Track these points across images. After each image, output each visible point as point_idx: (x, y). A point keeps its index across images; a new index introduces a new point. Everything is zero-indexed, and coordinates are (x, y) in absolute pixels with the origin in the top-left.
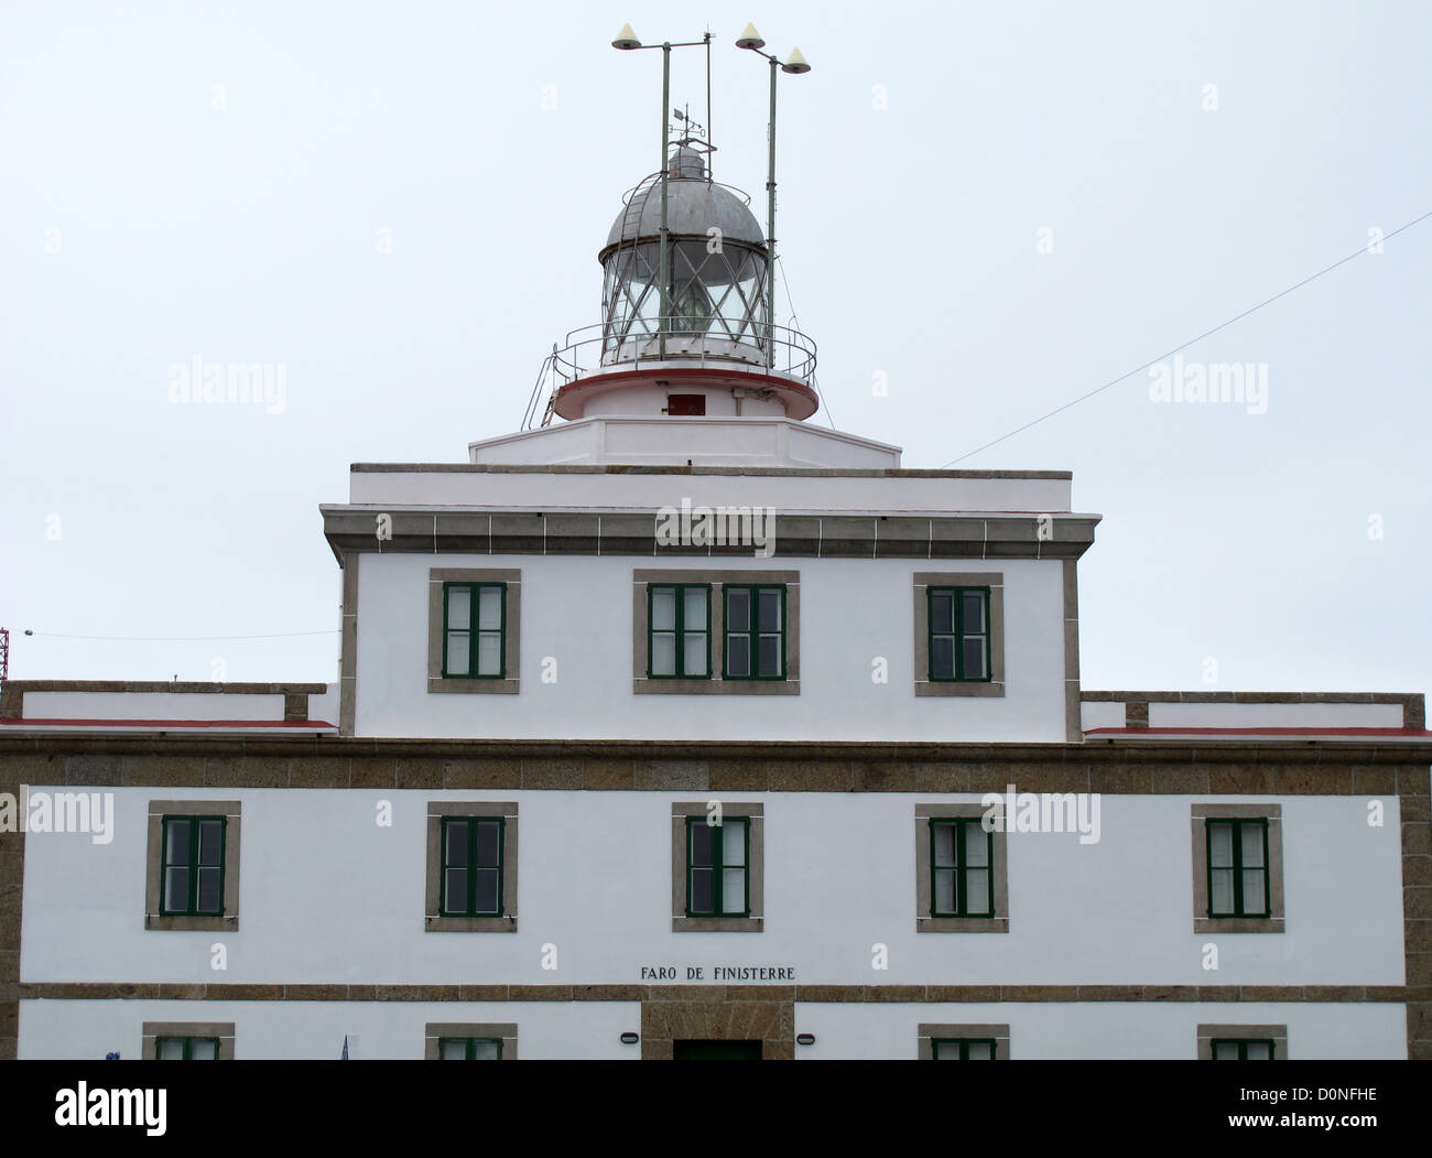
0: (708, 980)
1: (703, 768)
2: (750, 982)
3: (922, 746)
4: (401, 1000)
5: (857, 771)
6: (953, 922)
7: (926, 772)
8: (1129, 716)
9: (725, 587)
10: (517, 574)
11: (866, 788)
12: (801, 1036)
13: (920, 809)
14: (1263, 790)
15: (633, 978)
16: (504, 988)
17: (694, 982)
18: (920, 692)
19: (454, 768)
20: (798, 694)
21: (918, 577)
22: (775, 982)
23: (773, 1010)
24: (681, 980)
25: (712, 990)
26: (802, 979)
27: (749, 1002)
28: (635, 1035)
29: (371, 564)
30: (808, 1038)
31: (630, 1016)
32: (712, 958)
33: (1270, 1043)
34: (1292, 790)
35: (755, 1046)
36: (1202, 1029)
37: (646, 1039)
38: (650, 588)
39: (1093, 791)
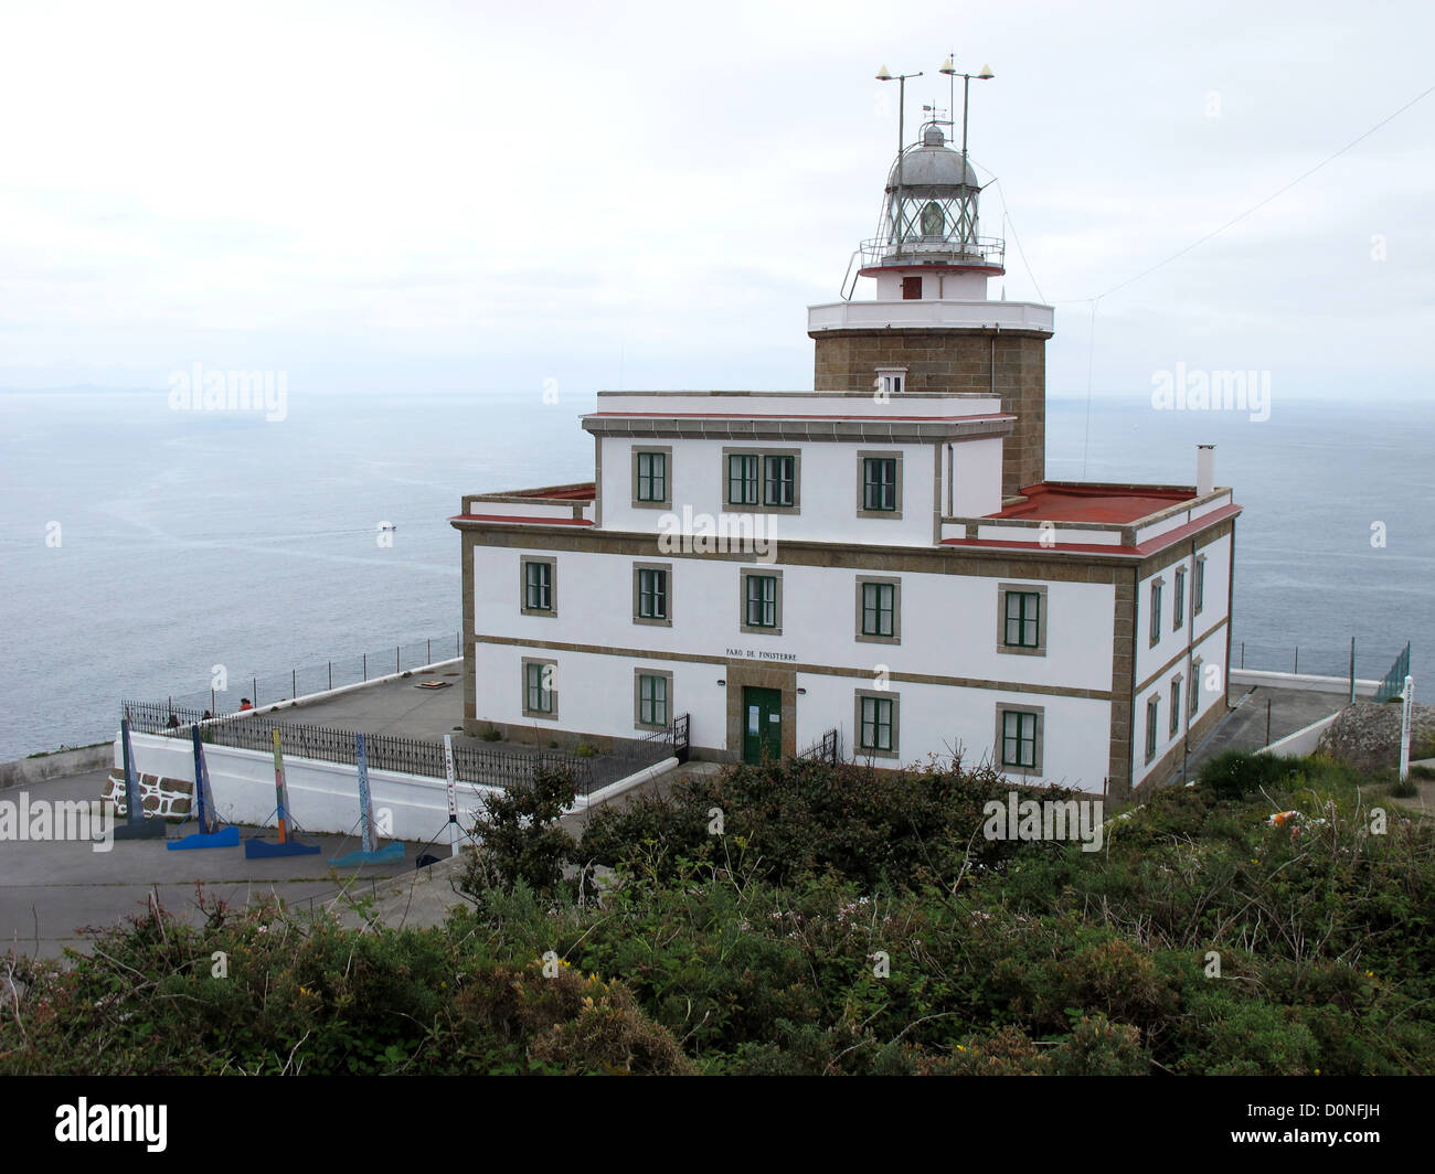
0: (757, 657)
2: (775, 660)
3: (856, 546)
4: (623, 655)
5: (827, 556)
6: (872, 638)
7: (861, 558)
8: (967, 532)
9: (765, 457)
10: (670, 448)
11: (832, 565)
12: (799, 690)
13: (858, 578)
14: (1037, 577)
15: (722, 654)
16: (666, 653)
17: (750, 658)
18: (859, 515)
20: (799, 514)
21: (860, 453)
22: (787, 661)
23: (786, 675)
24: (744, 656)
25: (758, 663)
26: (800, 661)
27: (776, 670)
28: (724, 682)
29: (606, 441)
30: (803, 691)
31: (721, 672)
32: (758, 646)
33: (1036, 715)
34: (1053, 579)
35: (778, 692)
36: (998, 705)
37: (728, 683)
38: (731, 457)
39: (946, 573)
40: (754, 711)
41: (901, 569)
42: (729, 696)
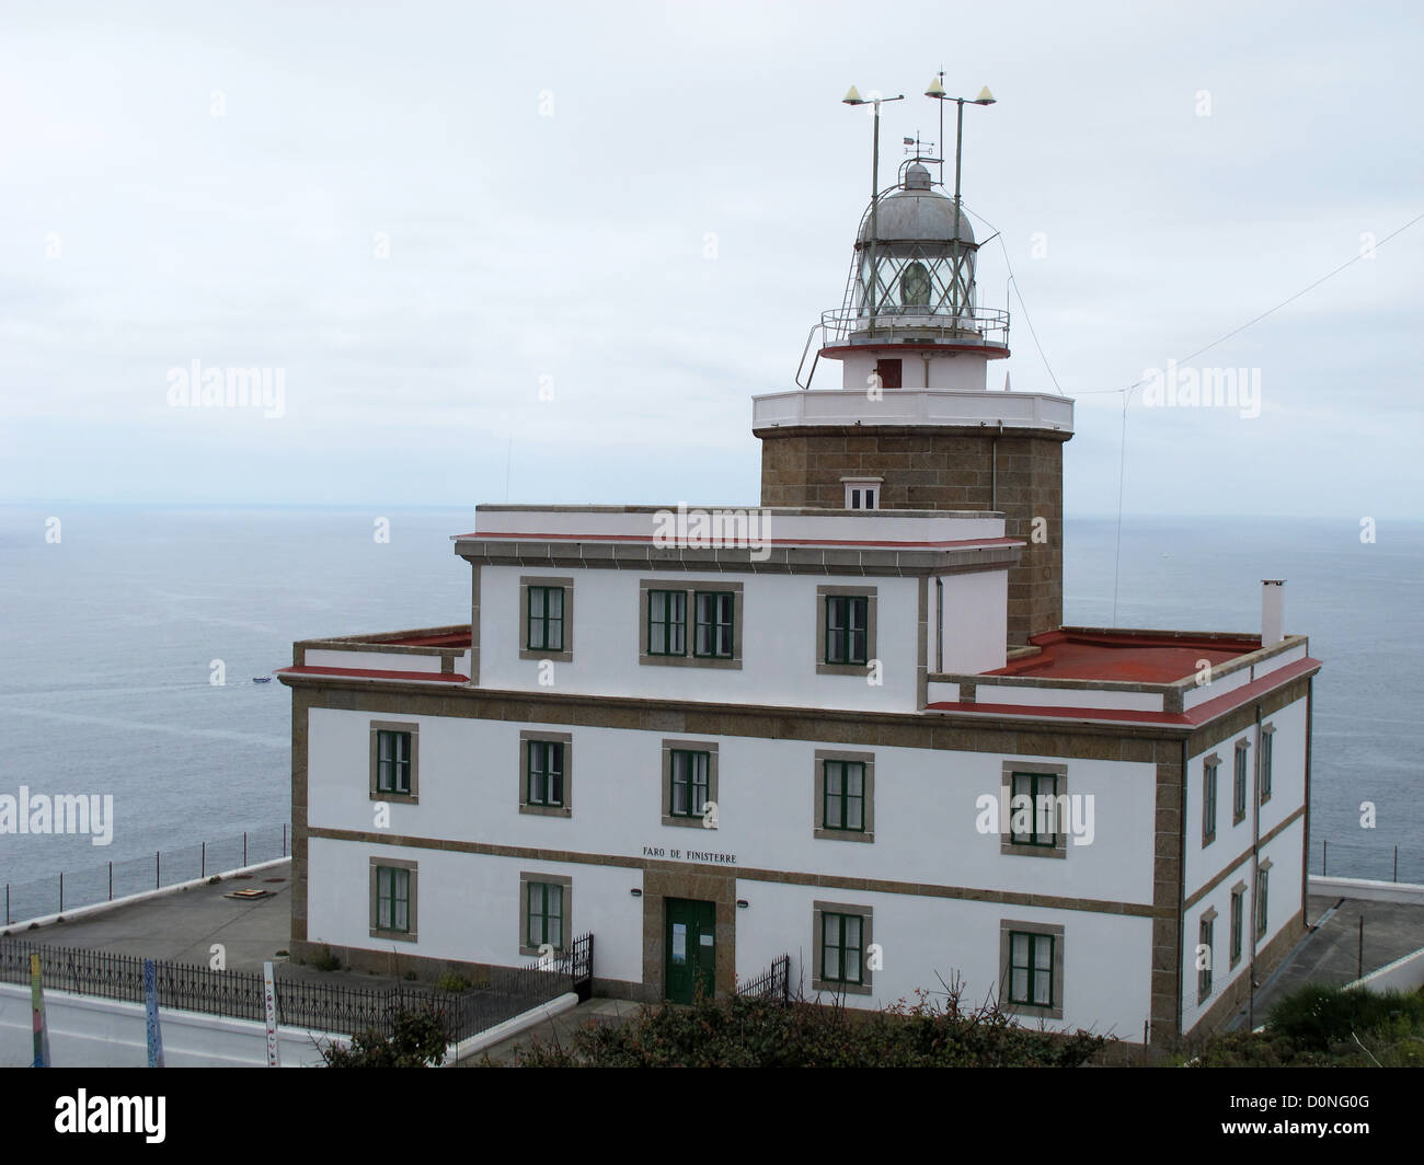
0: (683, 859)
1: (682, 717)
2: (708, 863)
3: (815, 711)
4: (505, 855)
5: (777, 725)
6: (837, 833)
7: (822, 727)
8: (962, 694)
9: (696, 593)
10: (571, 581)
11: (783, 736)
12: (739, 902)
13: (818, 753)
14: (1054, 754)
15: (638, 854)
16: (564, 853)
17: (675, 859)
18: (819, 671)
19: (534, 709)
20: (741, 669)
21: (821, 589)
22: (724, 864)
23: (722, 882)
24: (667, 857)
25: (685, 866)
26: (741, 864)
27: (708, 876)
28: (639, 891)
29: (488, 572)
30: (744, 904)
31: (636, 878)
32: (683, 844)
33: (1052, 936)
34: (1075, 755)
35: (711, 905)
36: (1004, 923)
37: (645, 893)
38: (651, 593)
39: (934, 748)
40: (680, 931)
41: (874, 742)
42: (646, 911)
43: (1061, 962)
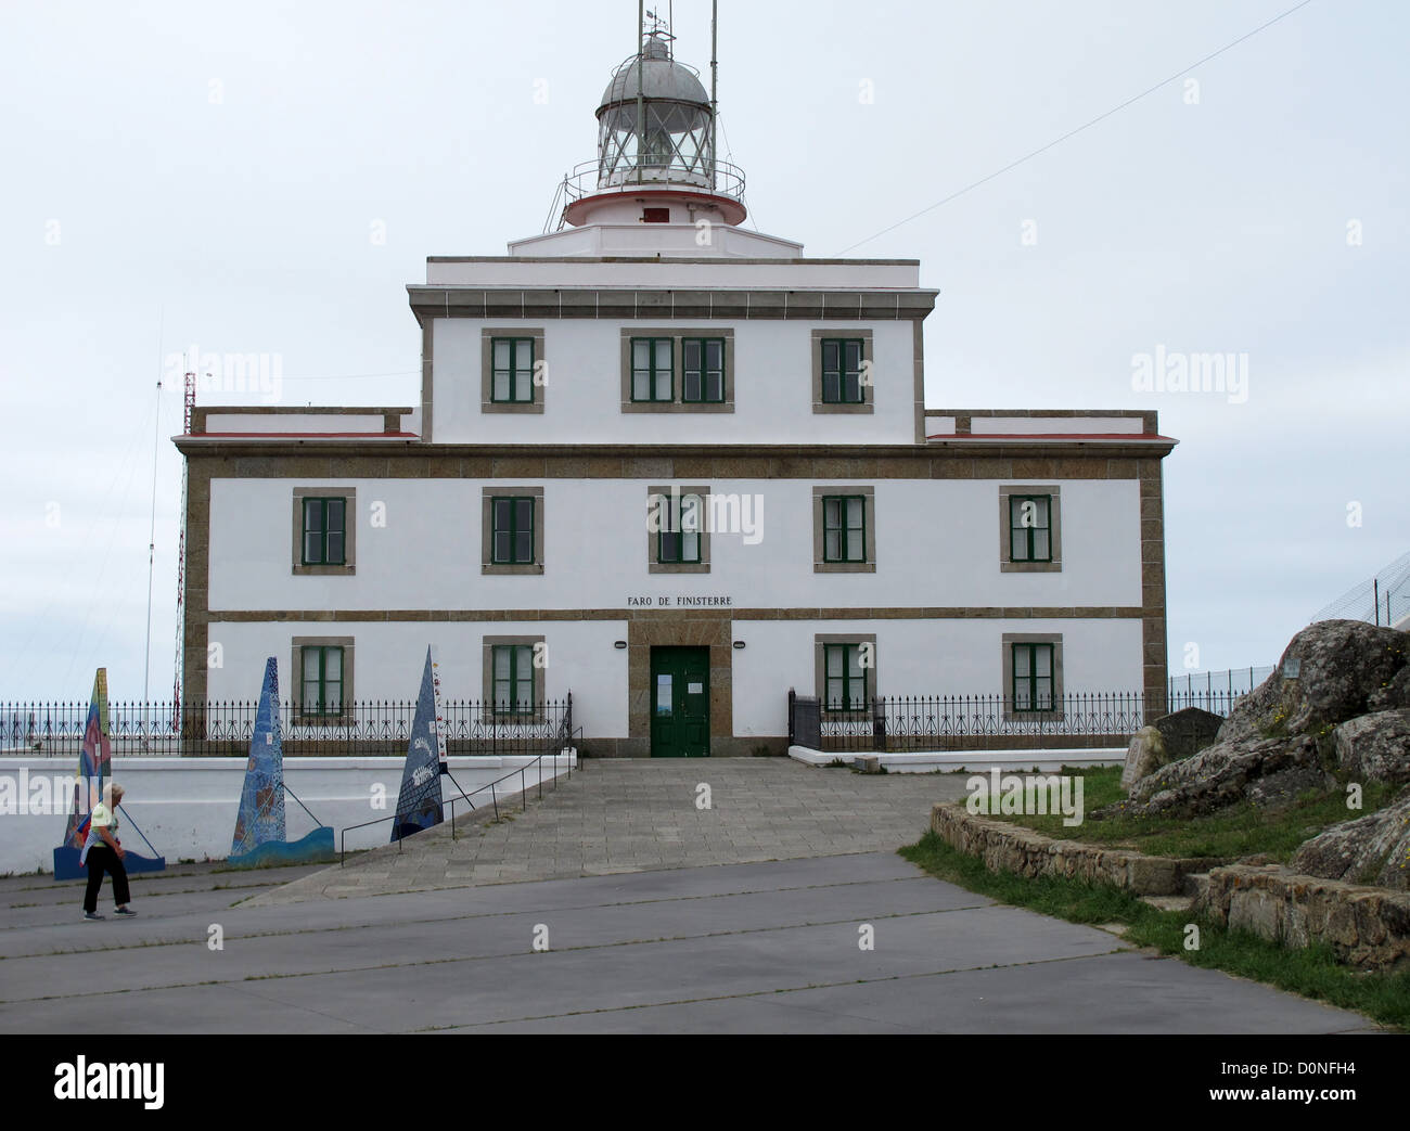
0: (673, 605)
1: (669, 463)
2: (701, 607)
3: (817, 447)
4: (465, 620)
5: (773, 465)
6: (838, 566)
7: (821, 464)
8: (958, 426)
9: (683, 340)
10: (541, 331)
11: (780, 475)
12: (736, 643)
13: (816, 490)
14: (1048, 476)
15: (624, 605)
16: (535, 611)
17: (664, 607)
18: (816, 411)
19: (500, 464)
20: (733, 412)
21: (815, 332)
22: (718, 607)
23: (717, 625)
24: (655, 605)
25: (676, 612)
26: (736, 604)
27: (701, 621)
28: (624, 644)
29: (441, 326)
30: (741, 645)
31: (621, 630)
32: (676, 590)
33: (1051, 645)
34: (1067, 476)
35: (705, 649)
36: (1005, 636)
37: (631, 646)
38: (632, 341)
39: (933, 478)
40: (665, 682)
41: (874, 476)
42: (631, 663)
43: (1061, 665)
